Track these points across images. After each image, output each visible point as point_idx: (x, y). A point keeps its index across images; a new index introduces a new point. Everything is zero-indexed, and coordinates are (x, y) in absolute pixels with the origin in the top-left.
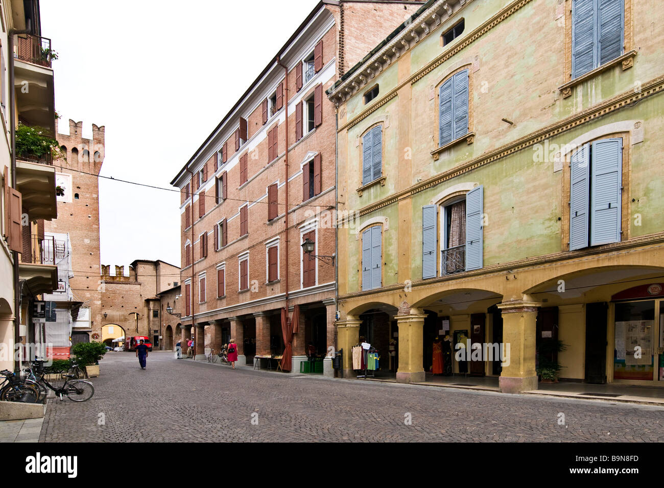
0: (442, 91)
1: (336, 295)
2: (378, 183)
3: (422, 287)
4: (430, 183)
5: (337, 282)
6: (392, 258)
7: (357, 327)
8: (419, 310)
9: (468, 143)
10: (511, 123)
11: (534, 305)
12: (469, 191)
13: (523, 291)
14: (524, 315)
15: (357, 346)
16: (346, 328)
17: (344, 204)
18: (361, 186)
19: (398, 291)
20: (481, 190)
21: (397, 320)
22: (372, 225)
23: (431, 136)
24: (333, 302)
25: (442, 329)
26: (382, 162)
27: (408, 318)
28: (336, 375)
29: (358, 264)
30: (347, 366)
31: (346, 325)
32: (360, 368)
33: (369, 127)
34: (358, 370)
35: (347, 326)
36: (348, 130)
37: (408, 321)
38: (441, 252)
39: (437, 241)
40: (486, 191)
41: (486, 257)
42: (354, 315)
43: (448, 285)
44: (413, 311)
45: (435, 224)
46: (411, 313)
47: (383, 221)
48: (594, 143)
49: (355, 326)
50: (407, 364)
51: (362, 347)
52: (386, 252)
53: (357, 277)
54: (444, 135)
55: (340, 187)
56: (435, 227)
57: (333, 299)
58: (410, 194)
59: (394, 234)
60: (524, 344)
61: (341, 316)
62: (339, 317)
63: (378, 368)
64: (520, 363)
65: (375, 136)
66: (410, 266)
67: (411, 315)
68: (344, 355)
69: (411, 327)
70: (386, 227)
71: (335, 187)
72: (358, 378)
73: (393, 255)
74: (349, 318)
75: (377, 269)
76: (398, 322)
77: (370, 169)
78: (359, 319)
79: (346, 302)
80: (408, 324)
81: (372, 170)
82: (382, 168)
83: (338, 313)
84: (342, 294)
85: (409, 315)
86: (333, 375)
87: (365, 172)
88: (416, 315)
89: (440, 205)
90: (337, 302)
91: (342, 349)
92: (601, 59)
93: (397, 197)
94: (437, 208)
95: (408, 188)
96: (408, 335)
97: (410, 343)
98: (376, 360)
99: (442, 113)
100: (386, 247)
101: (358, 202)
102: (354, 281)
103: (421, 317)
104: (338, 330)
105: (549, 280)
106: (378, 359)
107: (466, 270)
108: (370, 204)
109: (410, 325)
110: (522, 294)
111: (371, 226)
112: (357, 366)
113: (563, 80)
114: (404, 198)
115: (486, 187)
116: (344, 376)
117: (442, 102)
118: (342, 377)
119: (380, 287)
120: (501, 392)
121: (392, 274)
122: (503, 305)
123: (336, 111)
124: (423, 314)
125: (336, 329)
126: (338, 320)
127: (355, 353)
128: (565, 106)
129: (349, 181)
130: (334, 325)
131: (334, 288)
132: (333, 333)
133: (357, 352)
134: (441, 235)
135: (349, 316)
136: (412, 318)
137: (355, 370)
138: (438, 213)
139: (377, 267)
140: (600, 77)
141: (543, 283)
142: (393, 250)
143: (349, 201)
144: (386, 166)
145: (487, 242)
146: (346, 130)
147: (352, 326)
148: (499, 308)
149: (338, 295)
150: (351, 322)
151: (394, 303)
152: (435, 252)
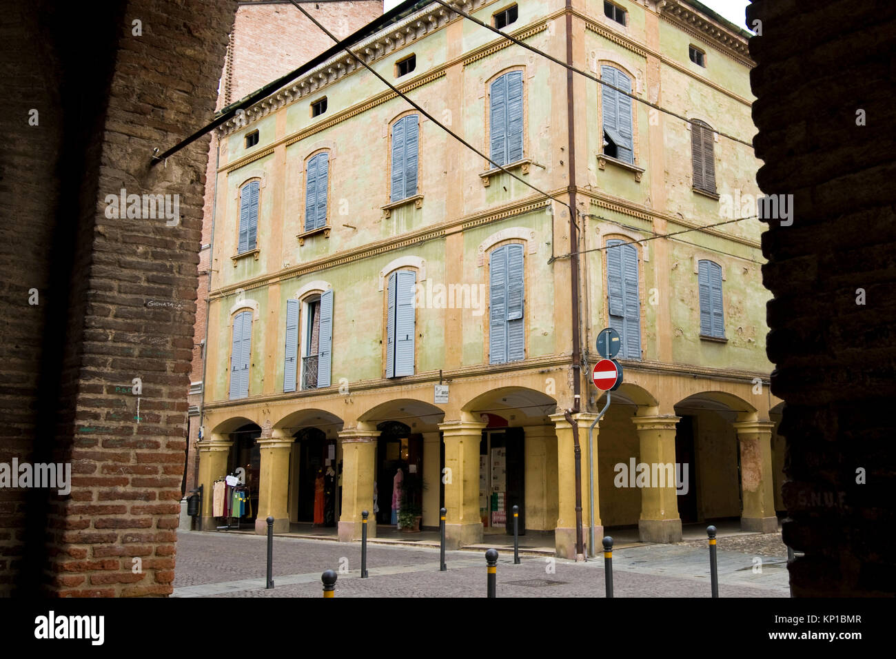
0: (310, 167)
1: (202, 402)
2: (251, 255)
3: (283, 402)
4: (295, 271)
5: (204, 382)
6: (260, 358)
7: (225, 451)
8: (284, 432)
9: (325, 236)
10: (355, 228)
11: (371, 435)
12: (323, 291)
13: (357, 417)
14: (359, 446)
15: (220, 481)
16: (209, 454)
17: (218, 272)
18: (236, 254)
19: (262, 404)
20: (332, 294)
21: (260, 444)
22: (244, 310)
23: (299, 215)
24: (197, 412)
25: (328, 458)
26: (258, 229)
27: (270, 443)
28: (194, 527)
29: (227, 360)
30: (207, 512)
31: (209, 448)
32: (221, 515)
33: (248, 180)
34: (219, 517)
35: (211, 449)
36: (228, 173)
37: (269, 446)
38: (302, 360)
39: (299, 345)
40: (336, 295)
41: (334, 374)
42: (221, 434)
43: (305, 403)
44: (276, 433)
45: (297, 324)
46: (273, 436)
47: (254, 307)
48: (399, 272)
49: (221, 449)
50: (266, 507)
51: (226, 482)
52: (255, 349)
53: (226, 378)
54: (309, 218)
55: (215, 246)
56: (297, 327)
57: (196, 408)
58: (278, 279)
59: (262, 326)
60: (358, 481)
61: (205, 434)
62: (202, 435)
63: (244, 514)
64: (353, 504)
65: (254, 192)
66: (274, 373)
67: (273, 438)
68: (204, 494)
69: (272, 455)
70: (256, 315)
71: (210, 245)
72: (219, 530)
73: (262, 354)
74: (214, 437)
75: (246, 371)
76: (261, 447)
77: (246, 233)
78: (229, 439)
79: (211, 414)
80: (270, 451)
81: (248, 235)
82: (257, 237)
83: (202, 430)
84: (209, 401)
85: (269, 439)
86: (190, 526)
87: (241, 235)
88: (278, 439)
89: (303, 300)
90: (202, 413)
91: (202, 485)
92: (407, 191)
93: (268, 279)
94: (300, 304)
95: (277, 271)
96: (268, 466)
97: (271, 479)
98: (242, 501)
99: (309, 192)
100: (255, 344)
101: (233, 274)
102: (222, 383)
103: (286, 441)
104: (200, 456)
105: (374, 408)
106: (244, 501)
107: (318, 387)
108: (243, 280)
109: (271, 453)
110: (356, 422)
111: (242, 310)
112: (218, 512)
113: (385, 201)
114: (273, 283)
115: (336, 291)
116: (203, 527)
117: (309, 180)
118: (200, 530)
119: (246, 396)
120: (339, 541)
121: (259, 381)
122: (344, 433)
123: (217, 143)
124: (289, 438)
125: (198, 454)
126: (200, 441)
127: (217, 491)
128: (387, 227)
129: (225, 242)
130: (196, 448)
131: (200, 392)
132: (194, 459)
133: (219, 488)
134: (303, 338)
135: (214, 435)
136: (275, 443)
137: (217, 518)
138: (300, 311)
139: (246, 368)
140: (405, 208)
141: (370, 411)
142: (261, 347)
143: (224, 270)
144: (261, 236)
145: (335, 356)
146: (227, 171)
147: (218, 449)
148: (340, 436)
149: (203, 403)
150: (216, 443)
151: (258, 420)
152: (295, 359)
